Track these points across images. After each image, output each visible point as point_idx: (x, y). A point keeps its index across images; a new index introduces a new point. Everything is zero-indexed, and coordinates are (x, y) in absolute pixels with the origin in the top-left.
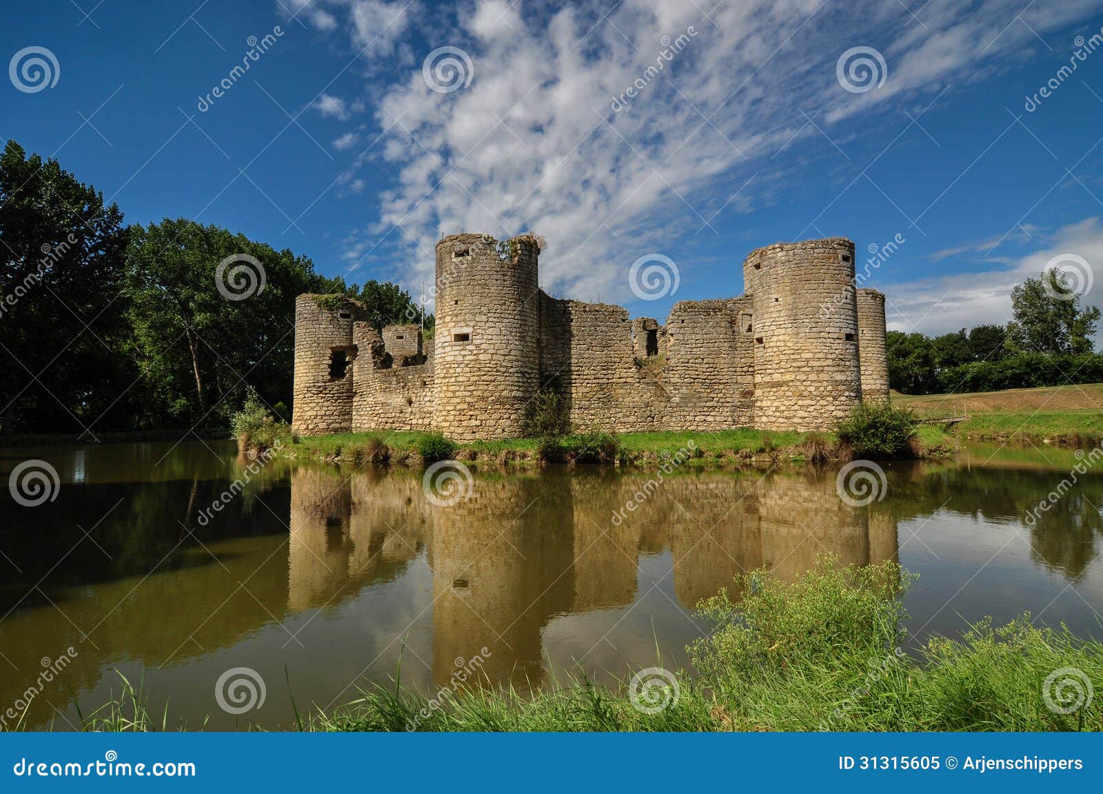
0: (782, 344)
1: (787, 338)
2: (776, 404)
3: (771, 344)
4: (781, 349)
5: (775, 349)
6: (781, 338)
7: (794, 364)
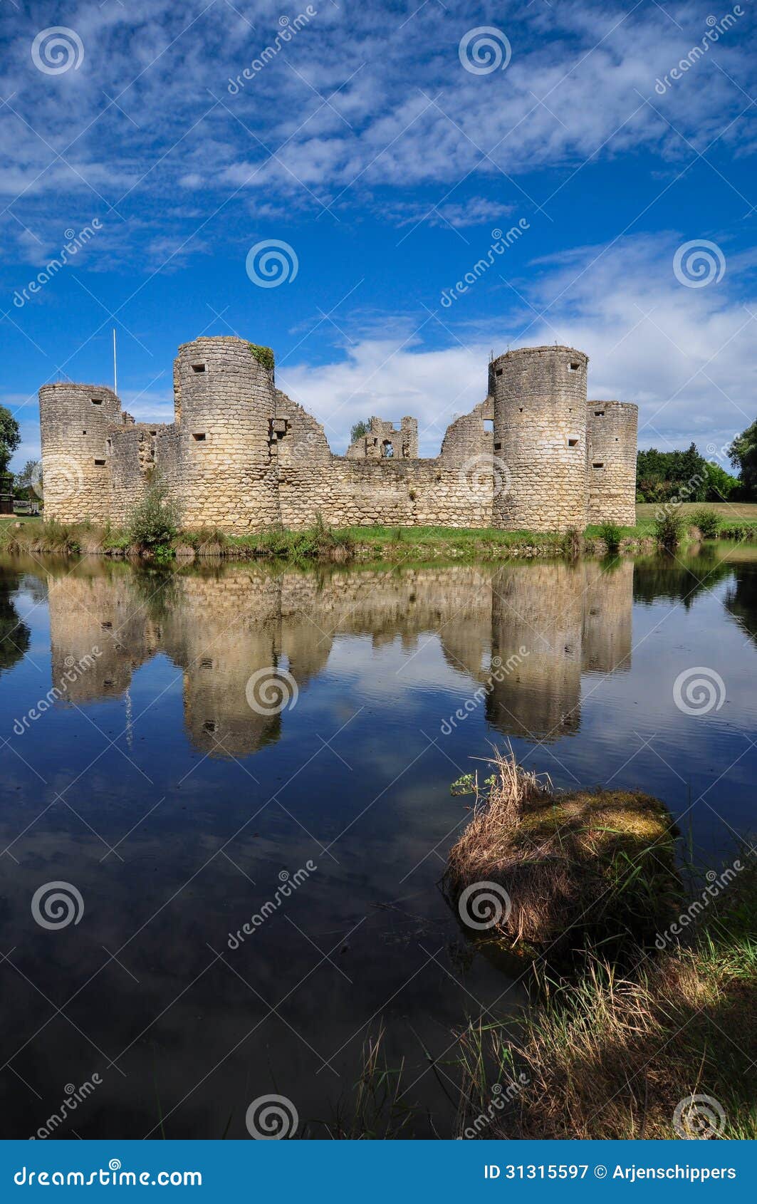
0: (618, 469)
1: (621, 466)
2: (612, 509)
3: (610, 469)
4: (618, 473)
5: (613, 473)
6: (618, 465)
7: (624, 483)
